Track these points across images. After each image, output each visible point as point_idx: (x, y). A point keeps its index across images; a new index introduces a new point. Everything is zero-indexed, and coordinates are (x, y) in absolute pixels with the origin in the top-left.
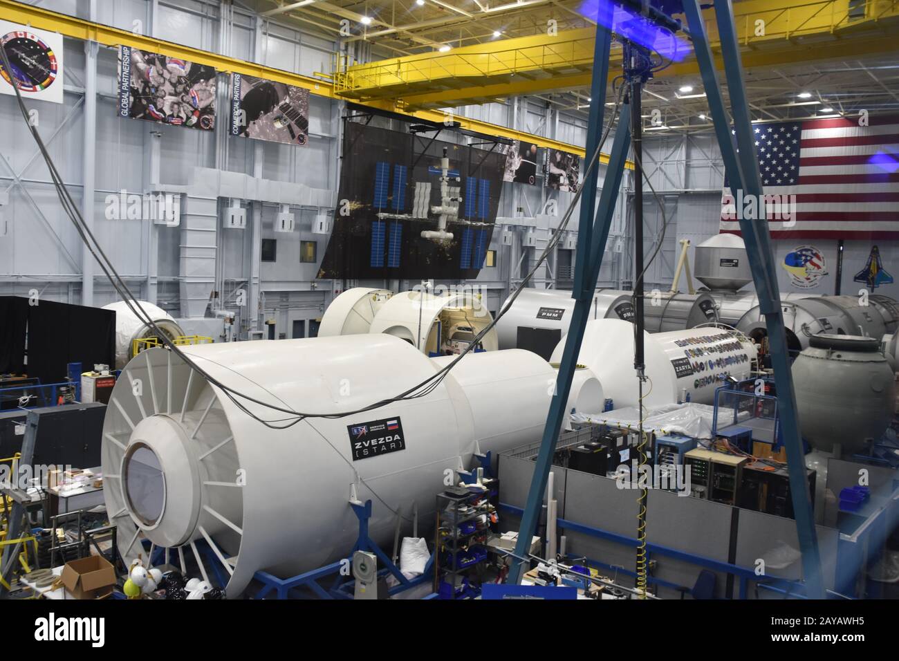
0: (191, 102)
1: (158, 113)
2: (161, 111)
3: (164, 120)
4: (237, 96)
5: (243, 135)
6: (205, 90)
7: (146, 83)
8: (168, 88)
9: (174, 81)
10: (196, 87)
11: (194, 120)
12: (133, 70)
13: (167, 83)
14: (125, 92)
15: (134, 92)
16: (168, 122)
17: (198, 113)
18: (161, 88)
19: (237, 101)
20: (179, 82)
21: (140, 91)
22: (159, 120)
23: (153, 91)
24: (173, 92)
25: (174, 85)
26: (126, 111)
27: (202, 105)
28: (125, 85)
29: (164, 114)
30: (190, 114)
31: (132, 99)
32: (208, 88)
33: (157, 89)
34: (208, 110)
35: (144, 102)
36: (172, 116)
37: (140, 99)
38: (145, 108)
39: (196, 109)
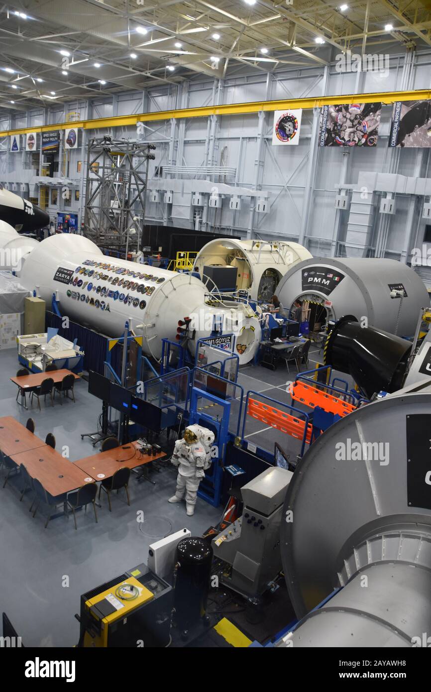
0: (363, 130)
1: (341, 141)
2: (343, 139)
3: (344, 144)
4: (397, 118)
5: (399, 146)
6: (373, 119)
7: (336, 124)
8: (349, 123)
9: (352, 118)
10: (367, 119)
11: (363, 140)
12: (329, 118)
13: (348, 121)
14: (323, 132)
15: (328, 131)
16: (347, 145)
17: (366, 136)
18: (344, 125)
19: (396, 122)
20: (356, 118)
21: (332, 129)
22: (341, 144)
23: (339, 127)
24: (351, 125)
25: (352, 121)
26: (323, 143)
27: (369, 130)
28: (324, 128)
29: (345, 140)
30: (361, 137)
31: (327, 135)
32: (375, 118)
33: (341, 126)
34: (374, 132)
35: (333, 135)
36: (349, 141)
37: (331, 134)
38: (334, 138)
39: (365, 134)
